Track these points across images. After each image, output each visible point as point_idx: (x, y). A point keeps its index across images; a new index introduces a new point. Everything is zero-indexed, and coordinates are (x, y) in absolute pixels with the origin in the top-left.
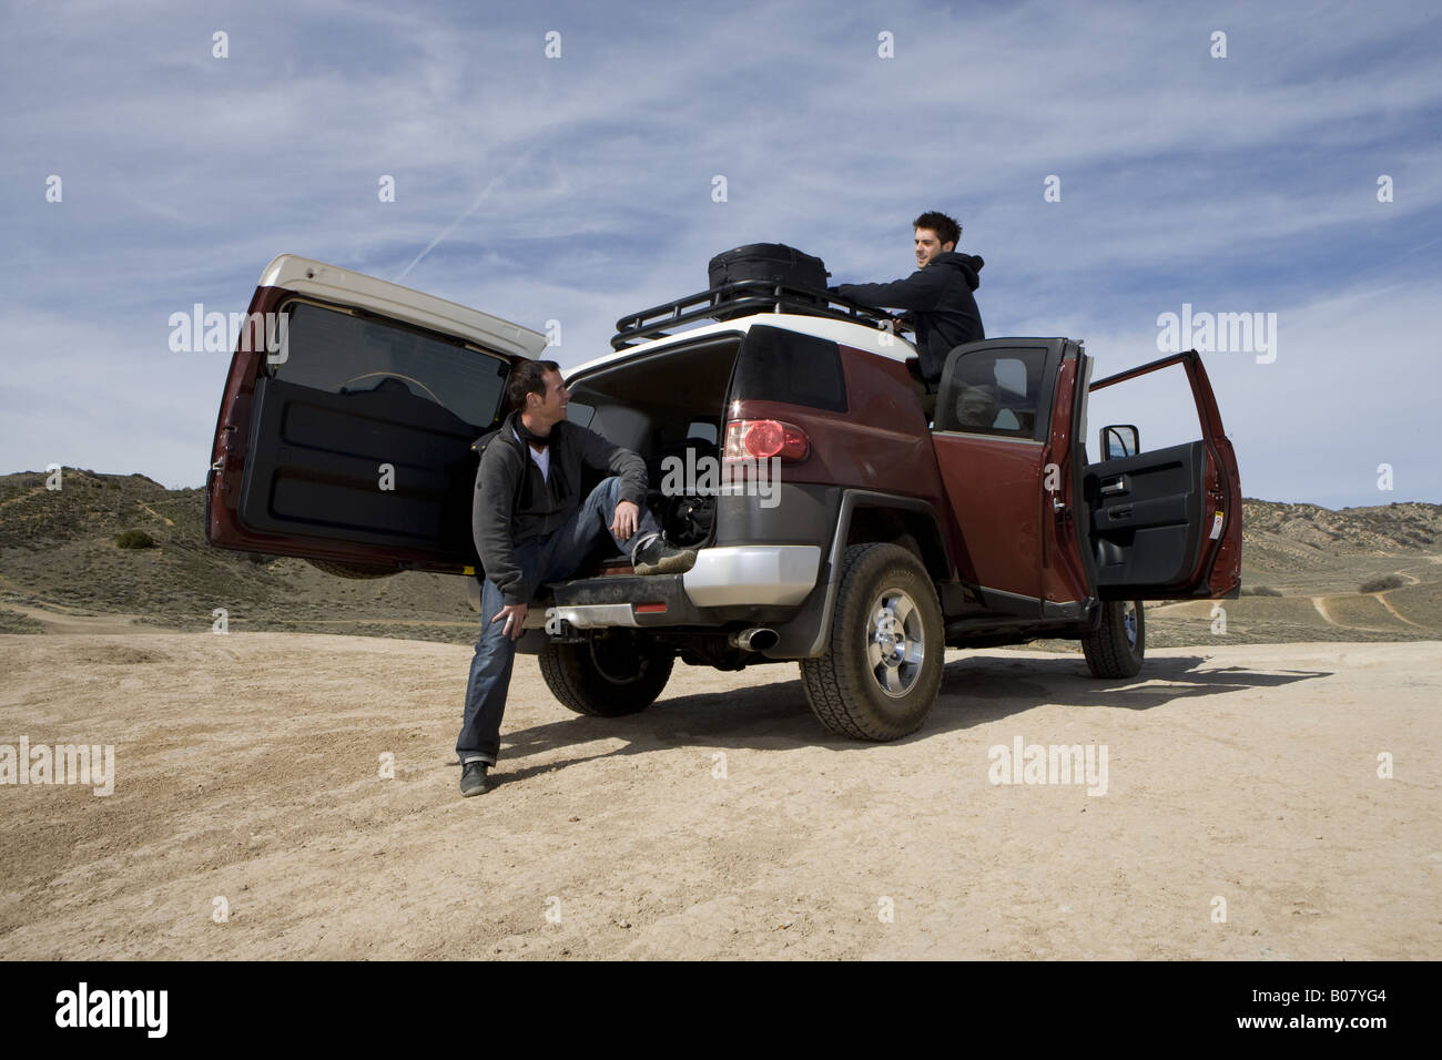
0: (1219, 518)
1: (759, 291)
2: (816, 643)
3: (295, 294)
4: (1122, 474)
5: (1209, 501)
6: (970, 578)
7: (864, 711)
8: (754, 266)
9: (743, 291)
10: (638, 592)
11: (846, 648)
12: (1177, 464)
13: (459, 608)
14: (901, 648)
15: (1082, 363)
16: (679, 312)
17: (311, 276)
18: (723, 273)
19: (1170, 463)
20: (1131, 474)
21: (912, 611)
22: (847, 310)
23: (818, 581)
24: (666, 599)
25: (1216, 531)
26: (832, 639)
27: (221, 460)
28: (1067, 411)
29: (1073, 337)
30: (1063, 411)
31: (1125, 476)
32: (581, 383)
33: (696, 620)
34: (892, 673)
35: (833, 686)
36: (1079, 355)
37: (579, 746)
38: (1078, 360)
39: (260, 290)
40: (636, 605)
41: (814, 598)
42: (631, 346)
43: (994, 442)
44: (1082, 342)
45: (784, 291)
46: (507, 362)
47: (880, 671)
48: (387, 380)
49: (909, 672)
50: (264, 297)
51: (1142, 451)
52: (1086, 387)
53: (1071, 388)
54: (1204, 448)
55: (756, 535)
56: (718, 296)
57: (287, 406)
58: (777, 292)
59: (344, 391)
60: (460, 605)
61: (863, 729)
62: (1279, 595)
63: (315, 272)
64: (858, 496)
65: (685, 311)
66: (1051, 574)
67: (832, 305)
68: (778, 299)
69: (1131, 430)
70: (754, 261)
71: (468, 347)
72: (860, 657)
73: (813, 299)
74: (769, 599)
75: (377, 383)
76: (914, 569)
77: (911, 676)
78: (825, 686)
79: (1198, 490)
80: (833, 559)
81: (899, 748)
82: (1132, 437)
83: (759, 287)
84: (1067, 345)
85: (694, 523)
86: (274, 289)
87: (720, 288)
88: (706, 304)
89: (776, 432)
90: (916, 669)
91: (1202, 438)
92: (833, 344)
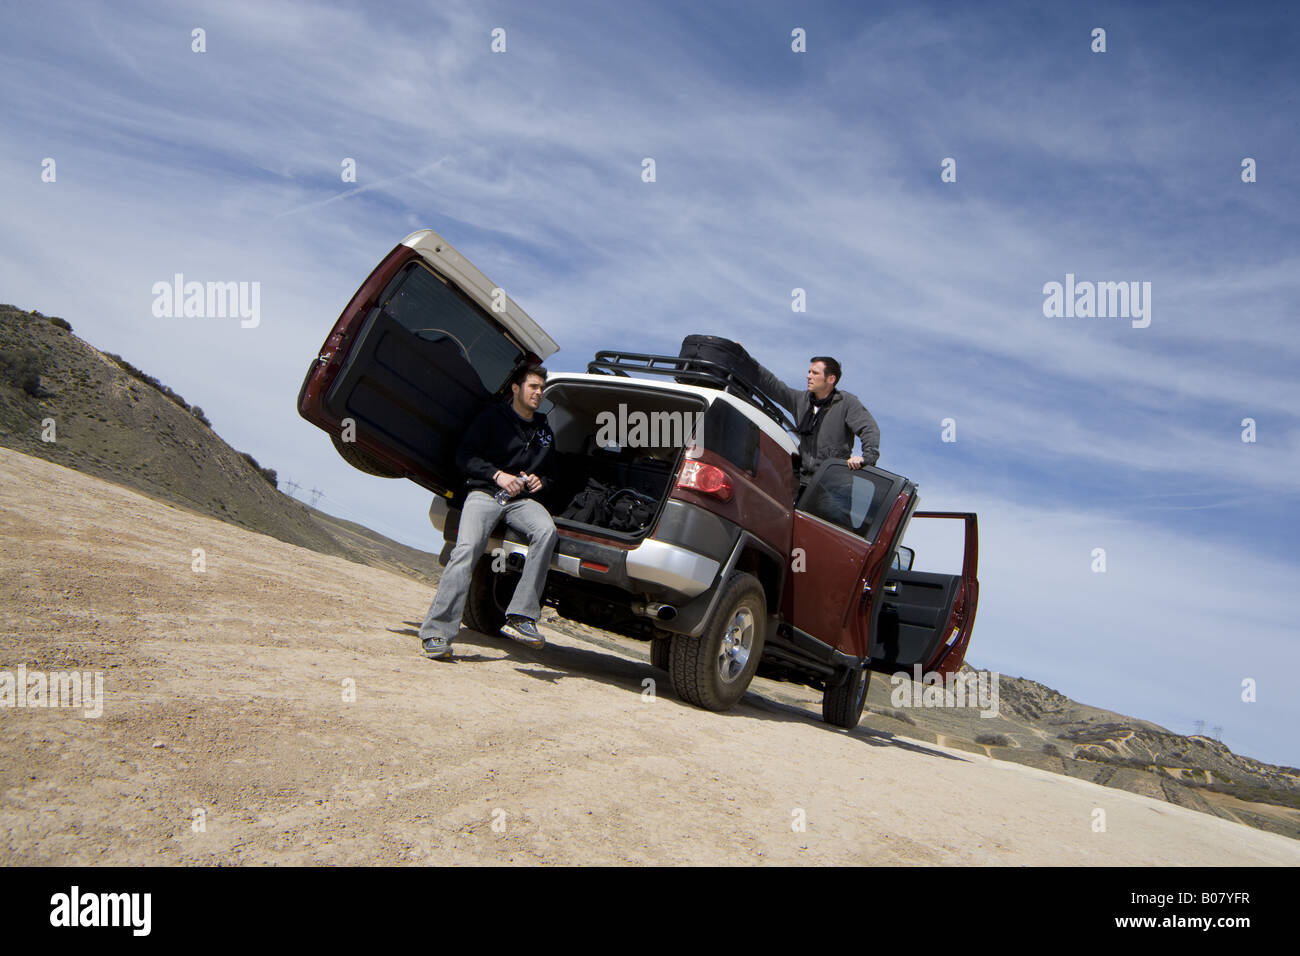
0: (956, 631)
1: (716, 371)
2: (698, 627)
3: (420, 257)
4: (896, 580)
5: (954, 618)
6: (789, 618)
7: (707, 683)
8: (720, 354)
9: (705, 368)
10: (589, 553)
11: (711, 637)
12: (939, 587)
13: (212, 502)
14: (736, 648)
15: (913, 498)
16: (651, 363)
17: (438, 250)
18: (694, 350)
19: (932, 585)
20: (905, 583)
21: (750, 626)
22: (762, 404)
23: (712, 585)
24: (610, 564)
25: (950, 641)
26: (708, 628)
27: (328, 355)
28: (893, 528)
29: (912, 480)
30: (890, 528)
31: (900, 583)
32: (563, 387)
33: (624, 585)
34: (726, 663)
35: (693, 660)
36: (913, 493)
37: (482, 648)
38: (911, 496)
39: (400, 246)
40: (583, 561)
41: (706, 596)
42: (602, 373)
43: (830, 528)
44: (917, 485)
45: (734, 379)
46: (524, 354)
47: (722, 658)
48: (445, 339)
49: (735, 668)
50: (400, 253)
51: (913, 569)
52: (912, 513)
53: (900, 512)
54: (961, 581)
55: (684, 540)
56: (687, 364)
57: (387, 332)
58: (729, 378)
59: (417, 334)
60: (215, 500)
61: (700, 696)
62: (913, 724)
63: (442, 249)
64: (749, 538)
65: (656, 365)
66: (846, 634)
67: (754, 397)
68: (728, 383)
69: (910, 554)
70: (720, 350)
71: (505, 334)
72: (717, 647)
73: (747, 389)
74: (679, 586)
75: (441, 336)
76: (761, 597)
77: (736, 671)
78: (688, 658)
79: (947, 611)
80: (723, 574)
81: (720, 717)
82: (909, 559)
83: (718, 369)
84: (906, 484)
85: (632, 517)
86: (411, 250)
87: (690, 360)
88: (673, 366)
89: (718, 477)
90: (740, 667)
91: (960, 574)
92: (758, 427)
